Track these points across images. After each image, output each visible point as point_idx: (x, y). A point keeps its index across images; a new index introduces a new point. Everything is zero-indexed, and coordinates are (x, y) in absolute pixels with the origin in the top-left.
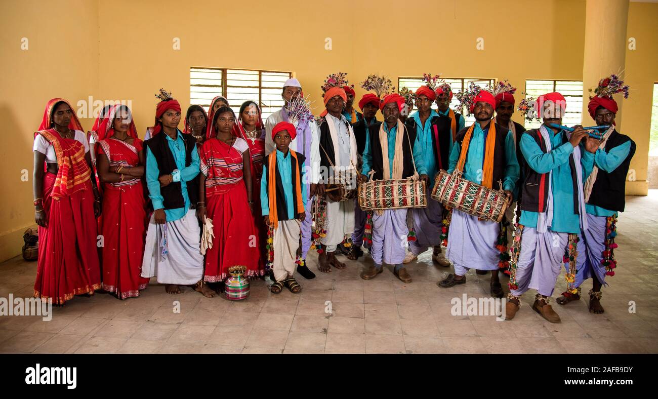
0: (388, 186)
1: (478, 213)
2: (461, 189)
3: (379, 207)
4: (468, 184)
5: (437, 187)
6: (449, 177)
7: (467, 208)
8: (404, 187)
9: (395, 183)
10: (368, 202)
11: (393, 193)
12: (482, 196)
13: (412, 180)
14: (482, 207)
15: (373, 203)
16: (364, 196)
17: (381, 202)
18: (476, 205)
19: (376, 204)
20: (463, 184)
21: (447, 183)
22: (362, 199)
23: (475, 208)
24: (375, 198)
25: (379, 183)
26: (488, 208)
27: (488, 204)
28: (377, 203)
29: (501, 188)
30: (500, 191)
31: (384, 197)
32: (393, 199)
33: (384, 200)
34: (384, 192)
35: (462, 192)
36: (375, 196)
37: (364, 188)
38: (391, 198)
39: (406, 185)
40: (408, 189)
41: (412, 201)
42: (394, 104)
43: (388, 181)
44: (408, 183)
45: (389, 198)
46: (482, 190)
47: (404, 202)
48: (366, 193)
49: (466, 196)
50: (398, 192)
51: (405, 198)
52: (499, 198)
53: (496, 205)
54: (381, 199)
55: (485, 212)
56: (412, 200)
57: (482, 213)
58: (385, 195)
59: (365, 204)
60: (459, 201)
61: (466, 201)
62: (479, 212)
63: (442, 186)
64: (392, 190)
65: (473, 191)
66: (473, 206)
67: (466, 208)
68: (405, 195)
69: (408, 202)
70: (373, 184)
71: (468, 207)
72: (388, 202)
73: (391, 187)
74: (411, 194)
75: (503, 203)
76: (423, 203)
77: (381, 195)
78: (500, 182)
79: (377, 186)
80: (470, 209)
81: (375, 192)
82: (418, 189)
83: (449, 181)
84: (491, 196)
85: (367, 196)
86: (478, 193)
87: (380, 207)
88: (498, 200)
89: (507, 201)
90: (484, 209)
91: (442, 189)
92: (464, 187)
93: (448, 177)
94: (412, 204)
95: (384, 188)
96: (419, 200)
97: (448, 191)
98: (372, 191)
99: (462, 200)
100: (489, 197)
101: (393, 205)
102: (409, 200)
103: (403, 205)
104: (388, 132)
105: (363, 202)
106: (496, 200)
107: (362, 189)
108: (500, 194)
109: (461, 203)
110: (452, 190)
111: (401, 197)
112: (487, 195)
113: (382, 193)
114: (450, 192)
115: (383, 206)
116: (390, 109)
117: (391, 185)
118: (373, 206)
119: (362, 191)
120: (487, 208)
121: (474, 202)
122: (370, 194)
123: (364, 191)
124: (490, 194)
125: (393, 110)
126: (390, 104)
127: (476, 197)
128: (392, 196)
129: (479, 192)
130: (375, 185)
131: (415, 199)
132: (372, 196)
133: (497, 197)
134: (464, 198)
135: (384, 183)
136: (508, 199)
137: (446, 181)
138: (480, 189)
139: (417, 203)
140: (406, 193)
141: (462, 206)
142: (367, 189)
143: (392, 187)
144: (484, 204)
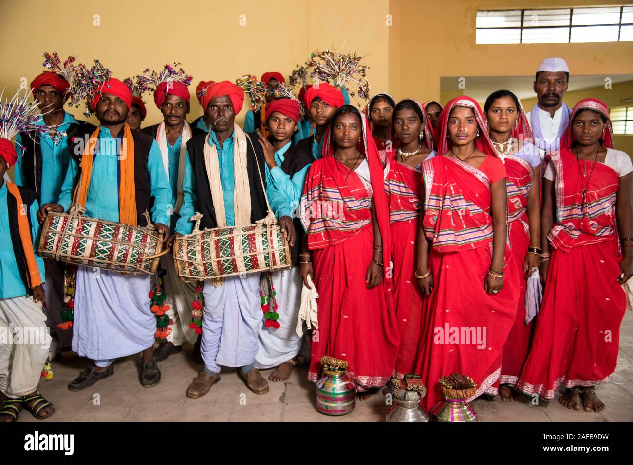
0: (223, 238)
1: (120, 266)
2: (87, 233)
3: (212, 275)
4: (98, 225)
5: (47, 238)
6: (65, 218)
7: (102, 261)
8: (251, 238)
9: (235, 232)
10: (192, 268)
11: (232, 248)
12: (123, 239)
13: (265, 225)
14: (125, 255)
15: (201, 268)
16: (185, 259)
17: (215, 266)
18: (116, 254)
19: (205, 270)
20: (90, 226)
21: (63, 227)
22: (182, 262)
23: (115, 258)
24: (203, 260)
25: (209, 234)
26: (135, 256)
27: (133, 250)
28: (207, 269)
29: (149, 222)
30: (148, 227)
31: (218, 256)
32: (234, 260)
33: (219, 263)
34: (218, 249)
35: (90, 238)
36: (203, 256)
37: (185, 244)
38: (231, 258)
39: (254, 234)
40: (259, 240)
41: (266, 260)
42: (224, 99)
43: (225, 230)
44: (258, 231)
45: (228, 258)
46: (122, 230)
47: (253, 262)
48: (188, 253)
49: (98, 244)
50: (242, 247)
51: (254, 256)
52: (149, 237)
53: (147, 249)
54: (214, 260)
55: (132, 262)
56: (267, 258)
57: (128, 264)
58: (221, 254)
59: (187, 272)
60: (87, 252)
61: (99, 251)
62: (122, 264)
63: (54, 234)
64: (232, 243)
65: (107, 233)
66: (110, 257)
67: (99, 261)
68: (253, 251)
69: (259, 263)
70: (199, 237)
71: (103, 259)
72: (227, 264)
73: (229, 239)
74: (264, 249)
75: (156, 244)
76: (286, 263)
77: (213, 254)
78: (147, 214)
79: (205, 240)
80: (107, 261)
81: (203, 249)
82: (275, 238)
83: (65, 224)
84: (137, 237)
85: (189, 258)
86: (115, 235)
87: (214, 274)
88: (148, 240)
89: (161, 240)
90: (129, 258)
91: (56, 238)
92: (92, 230)
93: (62, 219)
94: (268, 265)
95: (217, 242)
96: (278, 258)
97: (66, 241)
98: (198, 248)
99: (92, 250)
100: (133, 239)
101: (235, 269)
102: (261, 260)
103: (253, 267)
104: (219, 148)
105: (184, 268)
106: (145, 241)
107: (181, 246)
108: (150, 232)
109: (91, 256)
110: (72, 238)
111: (248, 254)
112: (130, 235)
113: (214, 250)
114: (71, 241)
115: (218, 272)
116: (219, 107)
117: (230, 236)
118: (203, 273)
119: (181, 250)
120: (133, 255)
121: (112, 250)
122: (194, 253)
123: (185, 250)
124: (134, 233)
125: (223, 109)
126: (219, 100)
127: (113, 242)
128: (232, 254)
129: (118, 234)
130: (203, 236)
131: (271, 256)
132: (199, 256)
133: (146, 236)
134: (94, 247)
135: (218, 233)
136: (161, 236)
137: (60, 225)
138: (117, 229)
139: (275, 263)
140: (255, 248)
141: (94, 259)
142: (189, 245)
143: (232, 239)
144: (127, 251)
